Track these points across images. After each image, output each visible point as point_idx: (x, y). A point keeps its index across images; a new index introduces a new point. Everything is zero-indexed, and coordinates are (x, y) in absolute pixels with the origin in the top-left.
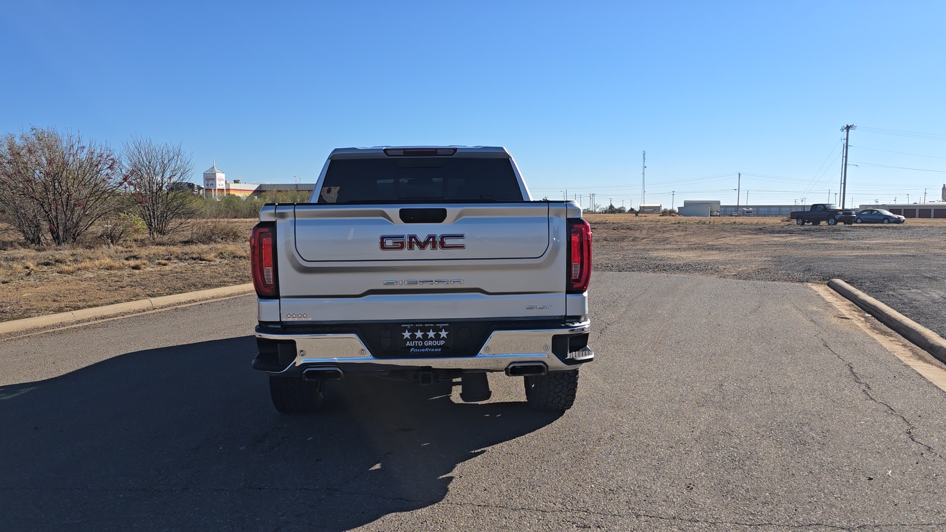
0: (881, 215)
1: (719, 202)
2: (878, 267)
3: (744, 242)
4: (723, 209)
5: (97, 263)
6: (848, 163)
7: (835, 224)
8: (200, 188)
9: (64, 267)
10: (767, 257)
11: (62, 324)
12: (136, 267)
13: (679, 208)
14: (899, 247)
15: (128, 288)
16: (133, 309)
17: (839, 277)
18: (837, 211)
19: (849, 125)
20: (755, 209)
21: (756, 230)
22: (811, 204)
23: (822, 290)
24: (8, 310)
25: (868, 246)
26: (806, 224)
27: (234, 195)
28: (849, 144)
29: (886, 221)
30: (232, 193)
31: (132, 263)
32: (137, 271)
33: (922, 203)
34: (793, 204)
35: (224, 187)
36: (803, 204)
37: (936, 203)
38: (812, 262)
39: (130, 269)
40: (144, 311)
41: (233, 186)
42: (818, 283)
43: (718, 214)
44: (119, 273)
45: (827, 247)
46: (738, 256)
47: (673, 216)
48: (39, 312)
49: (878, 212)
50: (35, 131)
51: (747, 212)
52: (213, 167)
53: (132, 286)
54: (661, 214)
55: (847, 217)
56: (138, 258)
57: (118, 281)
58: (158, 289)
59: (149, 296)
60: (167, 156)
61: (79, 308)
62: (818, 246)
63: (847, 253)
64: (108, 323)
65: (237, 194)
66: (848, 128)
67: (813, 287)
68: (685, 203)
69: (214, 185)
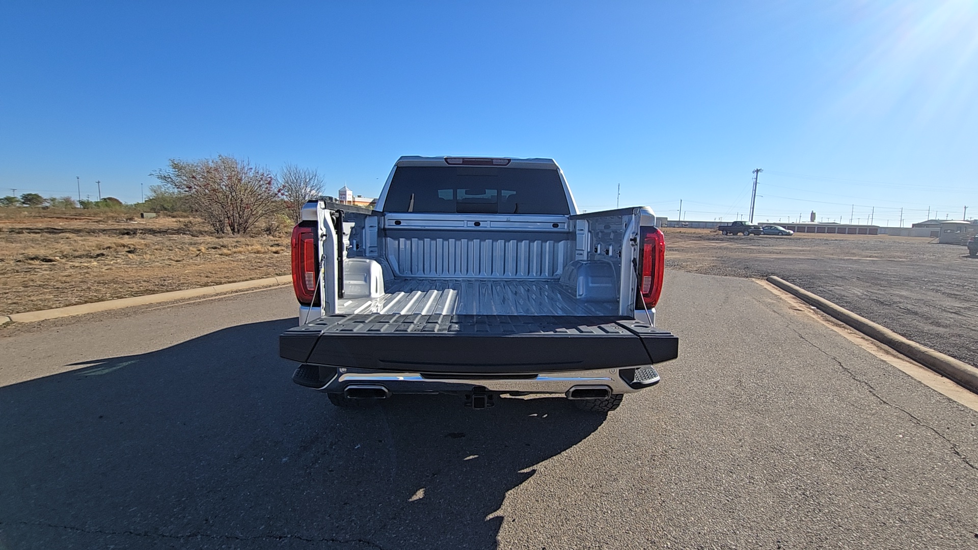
0: (777, 229)
1: (667, 218)
2: (797, 267)
3: (692, 246)
4: (669, 223)
5: (250, 248)
6: (756, 194)
7: (748, 235)
8: (336, 200)
9: (225, 251)
10: (713, 257)
11: (204, 296)
12: (276, 252)
14: (802, 253)
15: (265, 268)
16: (262, 285)
17: (773, 274)
18: (749, 226)
19: (759, 169)
21: (697, 237)
22: (733, 221)
23: (764, 283)
24: (167, 284)
25: (779, 251)
26: (728, 234)
27: (357, 205)
28: (758, 182)
29: (780, 234)
30: (356, 203)
31: (274, 249)
32: (276, 255)
33: (798, 222)
34: (713, 221)
35: (351, 200)
37: (807, 223)
38: (747, 262)
39: (272, 254)
40: (270, 286)
41: (357, 199)
42: (759, 279)
43: (666, 226)
44: (264, 256)
45: (752, 251)
46: (693, 256)
48: (191, 285)
49: (775, 227)
50: (221, 157)
52: (345, 187)
53: (268, 266)
55: (756, 230)
56: (280, 246)
57: (259, 262)
58: (285, 269)
59: (277, 275)
60: (308, 177)
61: (221, 283)
62: (745, 250)
63: (768, 256)
64: (237, 297)
65: (360, 205)
66: (757, 171)
67: (758, 281)
69: (345, 198)
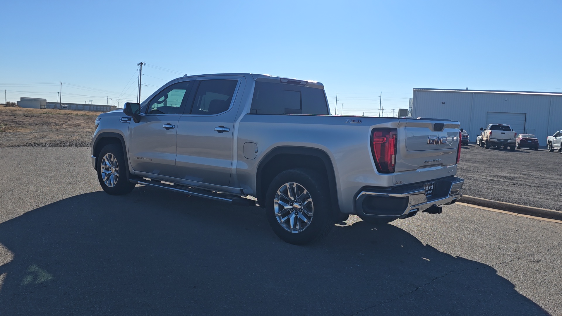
1: (45, 100)
4: (48, 104)
6: (141, 84)
13: (17, 102)
19: (142, 62)
20: (68, 105)
28: (142, 73)
36: (91, 104)
43: (45, 107)
47: (14, 107)
51: (64, 107)
54: (5, 106)
66: (141, 64)
68: (21, 99)
